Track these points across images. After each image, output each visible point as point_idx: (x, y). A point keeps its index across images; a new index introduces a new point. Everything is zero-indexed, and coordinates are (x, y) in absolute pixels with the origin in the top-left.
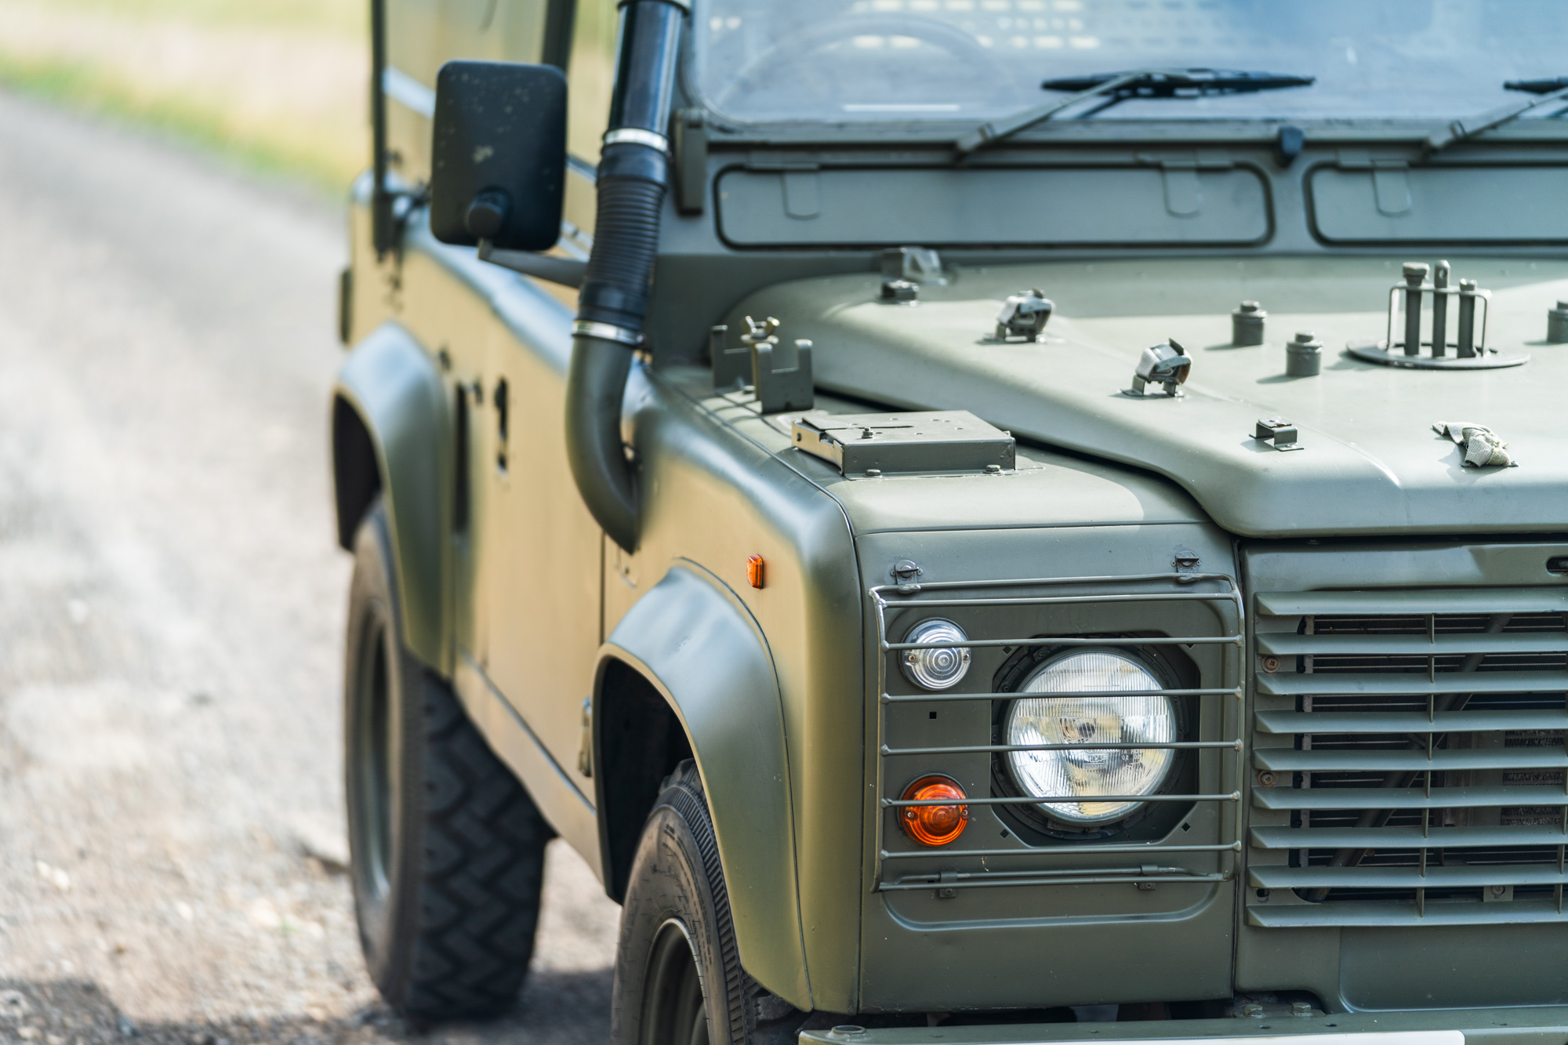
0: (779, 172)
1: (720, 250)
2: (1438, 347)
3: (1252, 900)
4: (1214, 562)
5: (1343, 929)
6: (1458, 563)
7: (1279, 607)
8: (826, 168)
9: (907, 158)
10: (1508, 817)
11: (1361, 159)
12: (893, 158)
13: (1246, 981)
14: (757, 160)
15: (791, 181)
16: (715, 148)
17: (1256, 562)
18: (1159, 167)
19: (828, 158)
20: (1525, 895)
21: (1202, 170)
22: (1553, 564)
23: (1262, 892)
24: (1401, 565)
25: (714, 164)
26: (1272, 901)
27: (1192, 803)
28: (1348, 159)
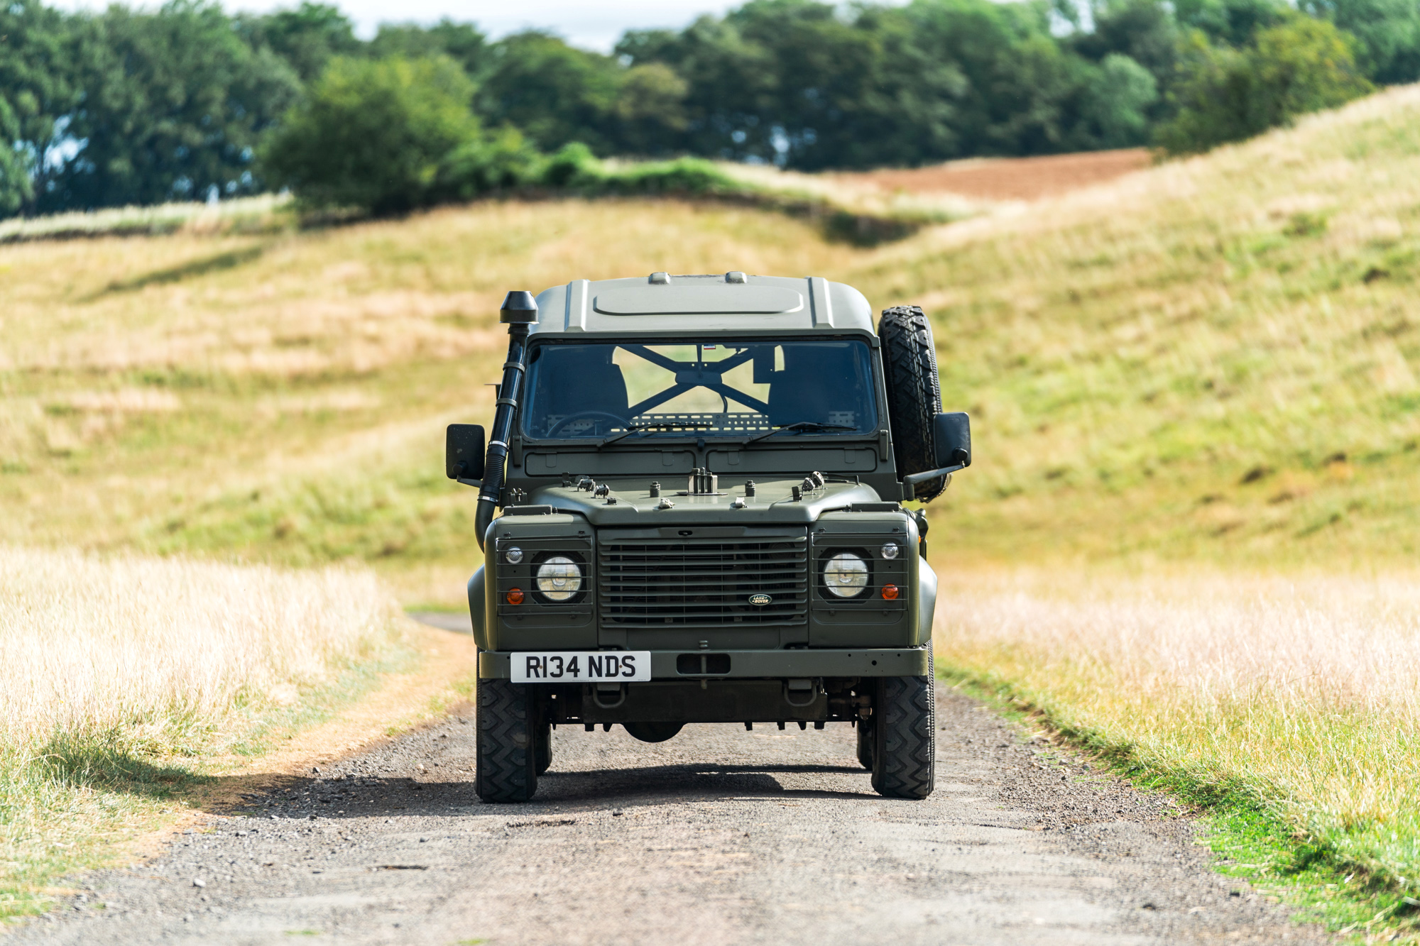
0: (545, 454)
1: (527, 477)
2: (703, 491)
3: (601, 621)
4: (588, 531)
5: (627, 629)
6: (654, 533)
7: (604, 544)
8: (558, 453)
9: (584, 450)
10: (673, 599)
11: (725, 449)
12: (580, 450)
13: (601, 643)
14: (538, 451)
15: (548, 456)
16: (524, 447)
17: (600, 533)
18: (661, 452)
19: (560, 450)
20: (677, 620)
21: (674, 452)
22: (681, 533)
23: (604, 619)
24: (639, 534)
25: (526, 452)
26: (607, 621)
27: (585, 593)
28: (720, 449)
